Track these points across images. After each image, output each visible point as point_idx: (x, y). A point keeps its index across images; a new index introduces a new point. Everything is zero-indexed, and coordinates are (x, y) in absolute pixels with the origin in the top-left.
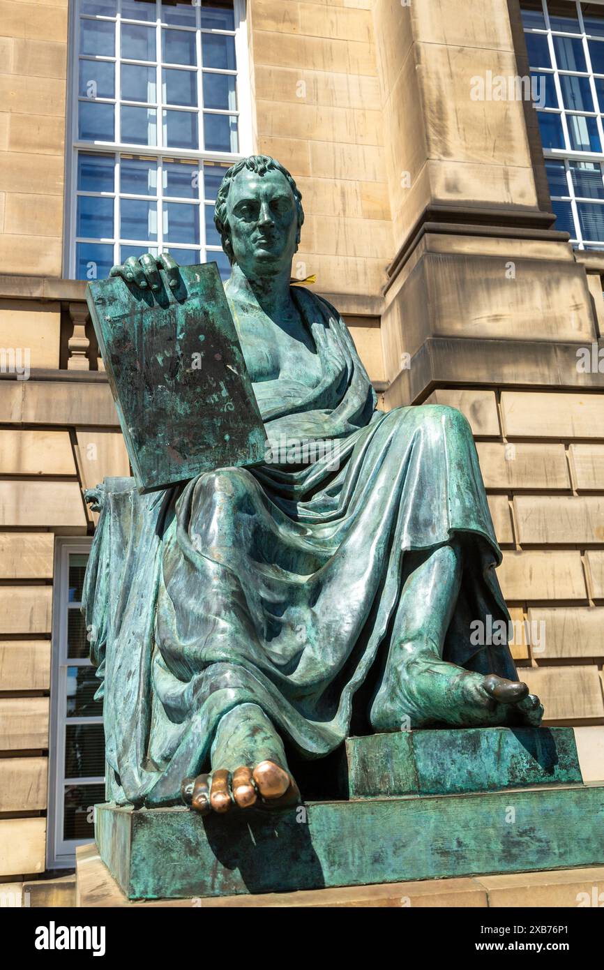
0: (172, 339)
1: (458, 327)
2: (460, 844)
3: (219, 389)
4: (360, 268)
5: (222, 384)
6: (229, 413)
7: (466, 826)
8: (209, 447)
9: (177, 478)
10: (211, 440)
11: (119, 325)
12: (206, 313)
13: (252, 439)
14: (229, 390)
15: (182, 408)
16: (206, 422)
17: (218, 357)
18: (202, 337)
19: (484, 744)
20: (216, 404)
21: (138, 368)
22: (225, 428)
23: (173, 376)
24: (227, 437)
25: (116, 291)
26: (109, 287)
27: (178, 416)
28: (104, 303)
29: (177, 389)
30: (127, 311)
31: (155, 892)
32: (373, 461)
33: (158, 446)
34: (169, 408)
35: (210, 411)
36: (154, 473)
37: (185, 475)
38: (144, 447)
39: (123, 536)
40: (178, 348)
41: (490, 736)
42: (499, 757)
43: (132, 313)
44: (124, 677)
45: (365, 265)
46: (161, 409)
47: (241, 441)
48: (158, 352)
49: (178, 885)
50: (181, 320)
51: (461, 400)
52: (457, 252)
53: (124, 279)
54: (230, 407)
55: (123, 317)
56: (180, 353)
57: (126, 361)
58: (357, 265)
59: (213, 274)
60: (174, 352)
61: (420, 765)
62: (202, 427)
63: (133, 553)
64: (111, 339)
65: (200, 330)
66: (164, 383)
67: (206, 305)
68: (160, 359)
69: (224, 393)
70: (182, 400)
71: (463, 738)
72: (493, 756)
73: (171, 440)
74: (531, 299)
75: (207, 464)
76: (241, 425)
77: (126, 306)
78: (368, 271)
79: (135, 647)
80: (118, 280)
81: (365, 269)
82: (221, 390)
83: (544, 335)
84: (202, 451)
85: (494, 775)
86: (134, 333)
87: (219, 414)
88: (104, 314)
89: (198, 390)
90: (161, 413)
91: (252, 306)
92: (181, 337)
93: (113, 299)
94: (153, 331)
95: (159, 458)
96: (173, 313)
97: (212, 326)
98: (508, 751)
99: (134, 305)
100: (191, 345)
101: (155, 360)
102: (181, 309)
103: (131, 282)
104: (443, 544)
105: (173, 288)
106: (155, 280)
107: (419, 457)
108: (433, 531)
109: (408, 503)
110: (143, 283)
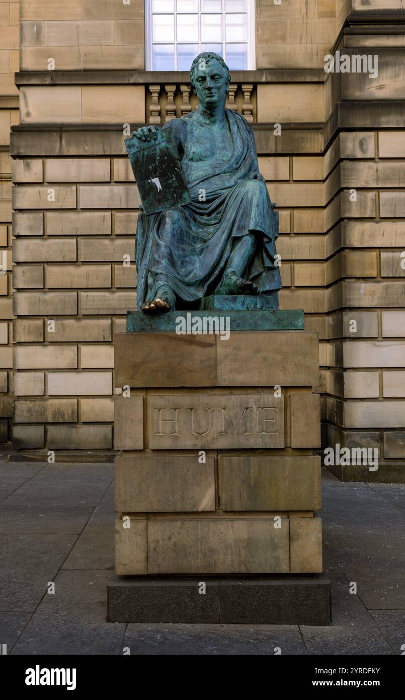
0: (155, 159)
1: (358, 94)
3: (172, 178)
4: (314, 51)
5: (173, 175)
6: (176, 186)
8: (169, 199)
9: (157, 211)
10: (169, 197)
11: (136, 155)
12: (167, 148)
13: (184, 196)
14: (176, 178)
16: (167, 191)
18: (166, 158)
19: (238, 300)
20: (171, 183)
21: (143, 171)
22: (174, 192)
23: (155, 173)
24: (175, 196)
25: (134, 142)
26: (132, 141)
28: (130, 148)
30: (138, 150)
33: (151, 200)
35: (169, 186)
36: (149, 209)
37: (160, 210)
38: (146, 200)
39: (144, 229)
40: (157, 163)
41: (241, 298)
42: (243, 303)
43: (140, 150)
44: (141, 279)
45: (317, 49)
46: (151, 186)
47: (180, 196)
48: (150, 164)
50: (158, 152)
51: (354, 138)
52: (362, 46)
53: (137, 137)
54: (176, 184)
55: (137, 152)
56: (158, 164)
57: (139, 169)
58: (312, 49)
60: (156, 164)
61: (215, 304)
62: (166, 192)
63: (147, 236)
64: (133, 161)
65: (165, 155)
66: (152, 176)
67: (167, 145)
68: (150, 168)
69: (174, 179)
71: (231, 297)
72: (241, 304)
73: (155, 198)
75: (168, 206)
76: (180, 191)
77: (138, 147)
78: (319, 52)
80: (135, 138)
81: (317, 52)
84: (166, 201)
85: (241, 309)
86: (141, 158)
87: (172, 187)
88: (130, 152)
89: (165, 178)
91: (205, 123)
92: (158, 158)
93: (133, 146)
94: (148, 157)
95: (151, 204)
96: (155, 149)
97: (170, 153)
98: (247, 302)
99: (141, 147)
100: (162, 161)
101: (149, 168)
102: (158, 148)
103: (139, 138)
104: (247, 235)
105: (155, 139)
106: (148, 137)
107: (244, 202)
108: (245, 230)
109: (238, 220)
110: (144, 139)
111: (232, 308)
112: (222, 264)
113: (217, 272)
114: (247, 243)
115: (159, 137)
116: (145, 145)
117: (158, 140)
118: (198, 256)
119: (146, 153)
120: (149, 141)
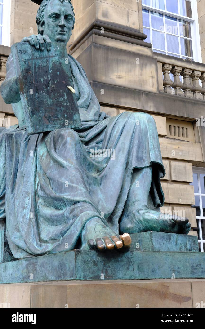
0: (47, 72)
1: (104, 79)
2: (178, 268)
3: (63, 96)
5: (65, 93)
6: (67, 106)
7: (180, 262)
8: (59, 119)
9: (46, 130)
10: (60, 116)
11: (27, 63)
12: (60, 63)
13: (75, 118)
14: (67, 97)
15: (50, 102)
16: (58, 108)
17: (64, 82)
18: (58, 73)
19: (172, 238)
20: (62, 101)
21: (34, 82)
22: (65, 112)
23: (47, 87)
24: (66, 116)
25: (26, 48)
26: (24, 46)
27: (48, 105)
28: (21, 53)
29: (48, 93)
30: (30, 58)
31: (84, 278)
32: (117, 132)
33: (40, 116)
34: (44, 101)
35: (60, 104)
36: (38, 127)
37: (49, 129)
38: (34, 116)
39: (11, 152)
40: (49, 76)
41: (174, 237)
43: (33, 59)
46: (42, 101)
47: (70, 118)
48: (41, 76)
49: (91, 276)
50: (51, 65)
53: (30, 43)
54: (67, 103)
55: (29, 60)
56: (50, 78)
57: (29, 78)
59: (64, 47)
60: (48, 78)
61: (154, 244)
62: (56, 110)
63: (16, 159)
64: (24, 69)
65: (58, 70)
66: (43, 90)
67: (60, 60)
68: (42, 80)
69: (66, 97)
70: (50, 98)
71: (166, 236)
72: (175, 243)
73: (45, 114)
74: (134, 71)
75: (58, 126)
76: (71, 111)
77: (30, 55)
79: (25, 197)
80: (27, 44)
82: (64, 96)
83: (138, 88)
84: (57, 120)
86: (32, 67)
87: (63, 106)
88: (21, 58)
89: (56, 95)
90: (41, 102)
92: (50, 72)
93: (25, 52)
94: (40, 68)
95: (40, 121)
96: (48, 61)
97: (62, 69)
98: (179, 242)
99: (33, 55)
100: (54, 76)
101: (40, 80)
102: (51, 60)
103: (33, 46)
104: (147, 167)
105: (49, 51)
106: (43, 46)
107: (137, 132)
108: (144, 161)
109: (134, 150)
110: (38, 47)
111: (168, 248)
112: (124, 198)
113: (121, 206)
114: (147, 174)
115: (53, 49)
116: (37, 54)
117: (51, 52)
118: (99, 186)
119: (38, 63)
120: (42, 51)
